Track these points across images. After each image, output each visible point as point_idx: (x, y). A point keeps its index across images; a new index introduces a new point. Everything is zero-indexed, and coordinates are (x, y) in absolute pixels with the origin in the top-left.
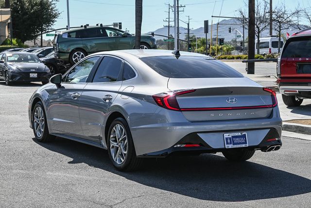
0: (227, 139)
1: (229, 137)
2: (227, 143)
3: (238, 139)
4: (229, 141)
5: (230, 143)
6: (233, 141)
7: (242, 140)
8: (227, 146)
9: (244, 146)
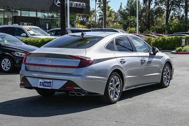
0: (41, 82)
1: (42, 81)
2: (40, 85)
3: (46, 84)
4: (41, 84)
5: (42, 85)
6: (44, 84)
7: (49, 85)
8: (39, 87)
9: (48, 88)
